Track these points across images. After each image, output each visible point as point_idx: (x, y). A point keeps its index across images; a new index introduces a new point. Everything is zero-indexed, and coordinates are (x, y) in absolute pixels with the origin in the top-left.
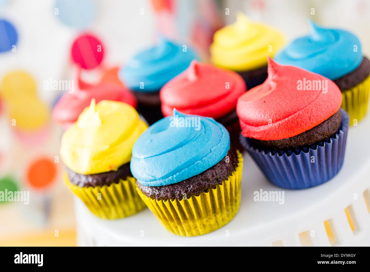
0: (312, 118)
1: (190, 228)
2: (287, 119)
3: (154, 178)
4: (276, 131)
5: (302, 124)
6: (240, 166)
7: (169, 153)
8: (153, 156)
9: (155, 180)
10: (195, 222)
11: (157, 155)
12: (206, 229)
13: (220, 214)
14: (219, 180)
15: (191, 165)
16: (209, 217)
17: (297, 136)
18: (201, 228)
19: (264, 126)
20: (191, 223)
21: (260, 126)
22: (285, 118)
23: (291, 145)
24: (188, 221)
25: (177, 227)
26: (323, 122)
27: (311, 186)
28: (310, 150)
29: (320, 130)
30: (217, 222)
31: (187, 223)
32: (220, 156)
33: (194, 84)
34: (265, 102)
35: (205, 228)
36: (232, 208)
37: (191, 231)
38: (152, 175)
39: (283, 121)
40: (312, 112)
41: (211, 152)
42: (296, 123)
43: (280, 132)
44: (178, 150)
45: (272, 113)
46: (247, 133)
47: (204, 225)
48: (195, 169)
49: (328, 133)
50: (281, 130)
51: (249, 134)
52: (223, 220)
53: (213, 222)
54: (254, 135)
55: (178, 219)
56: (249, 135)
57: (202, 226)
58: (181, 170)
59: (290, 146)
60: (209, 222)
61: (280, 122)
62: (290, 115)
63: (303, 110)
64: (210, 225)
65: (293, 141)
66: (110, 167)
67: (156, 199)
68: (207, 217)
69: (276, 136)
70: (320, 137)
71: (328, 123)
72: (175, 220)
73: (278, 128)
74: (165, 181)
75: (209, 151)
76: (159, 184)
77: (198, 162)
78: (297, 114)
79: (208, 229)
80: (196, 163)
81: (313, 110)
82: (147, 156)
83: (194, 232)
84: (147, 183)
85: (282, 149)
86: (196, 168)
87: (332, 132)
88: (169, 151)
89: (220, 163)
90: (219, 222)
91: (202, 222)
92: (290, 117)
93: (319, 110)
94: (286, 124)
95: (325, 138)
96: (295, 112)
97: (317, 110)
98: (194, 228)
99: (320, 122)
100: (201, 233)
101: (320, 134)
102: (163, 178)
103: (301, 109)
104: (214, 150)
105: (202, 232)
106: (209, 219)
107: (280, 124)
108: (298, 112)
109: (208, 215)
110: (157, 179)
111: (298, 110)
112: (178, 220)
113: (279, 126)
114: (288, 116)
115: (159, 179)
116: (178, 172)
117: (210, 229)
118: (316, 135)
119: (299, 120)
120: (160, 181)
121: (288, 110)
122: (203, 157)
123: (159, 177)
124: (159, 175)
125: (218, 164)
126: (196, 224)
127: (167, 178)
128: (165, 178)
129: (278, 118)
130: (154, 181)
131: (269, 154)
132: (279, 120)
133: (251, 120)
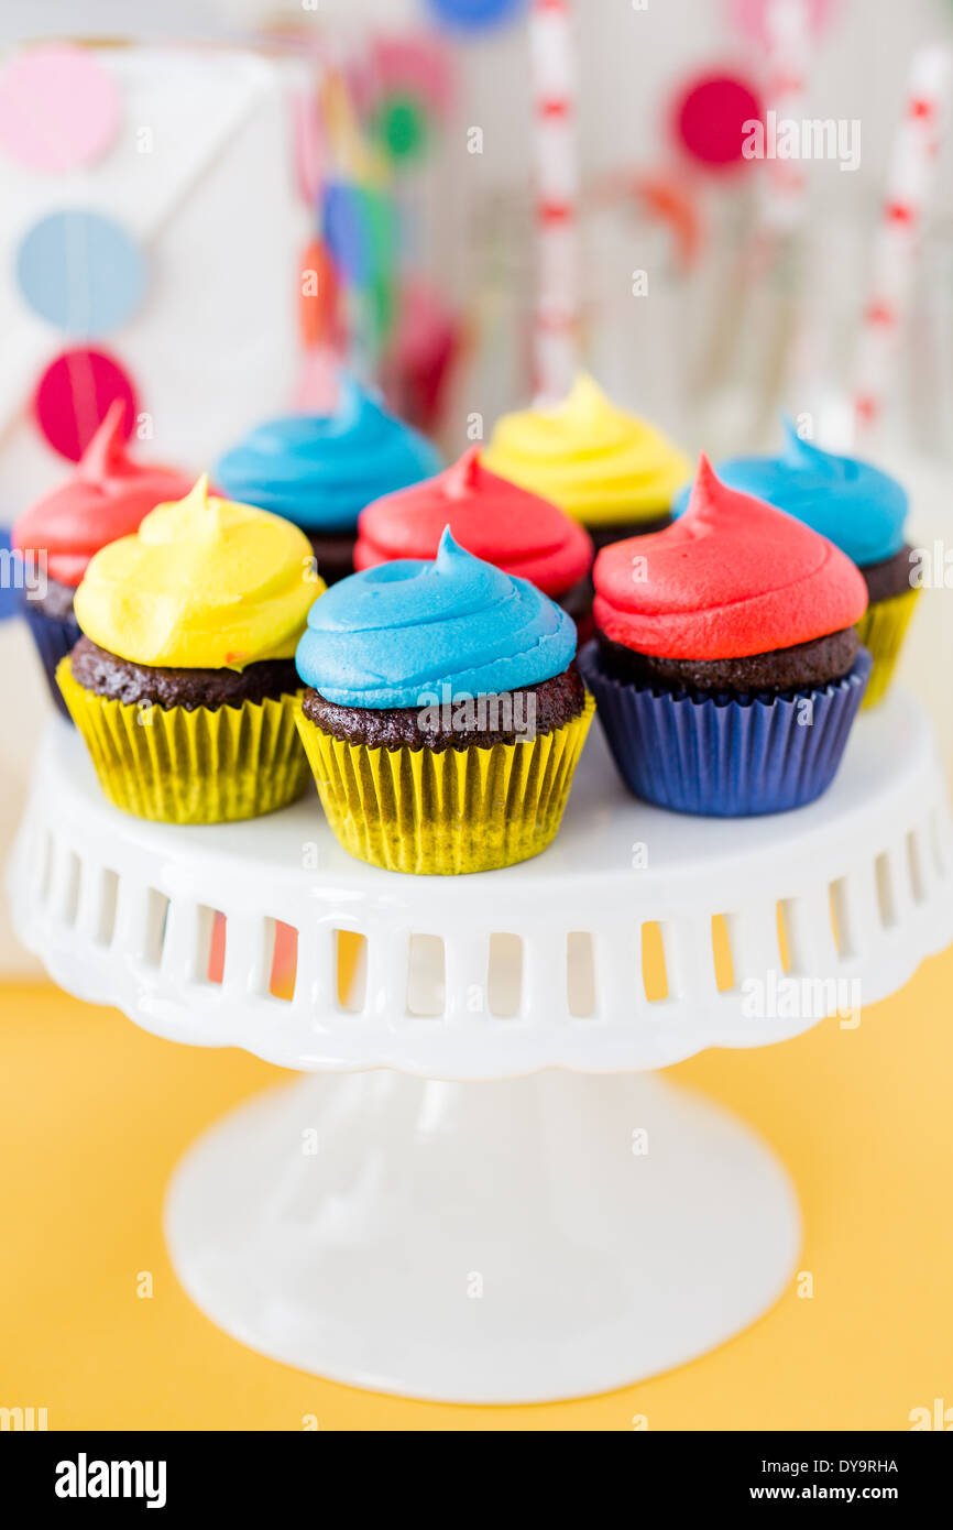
0: (799, 616)
1: (434, 847)
2: (738, 605)
3: (379, 681)
4: (705, 634)
5: (774, 626)
6: (586, 717)
7: (429, 626)
8: (381, 628)
9: (382, 686)
10: (453, 831)
11: (394, 627)
12: (475, 858)
13: (519, 822)
14: (544, 722)
15: (486, 664)
16: (493, 823)
17: (752, 658)
18: (463, 849)
19: (673, 615)
20: (440, 831)
21: (664, 614)
22: (733, 601)
23: (730, 680)
24: (434, 825)
25: (396, 840)
26: (821, 639)
27: (749, 813)
28: (778, 703)
29: (808, 655)
30: (506, 844)
31: (431, 829)
32: (556, 662)
33: (464, 505)
34: (685, 556)
35: (471, 855)
36: (547, 820)
37: (434, 856)
38: (378, 672)
39: (729, 609)
40: (801, 602)
41: (538, 645)
42: (760, 621)
43: (715, 636)
44: (453, 623)
45: (703, 584)
46: (621, 631)
47: (472, 846)
48: (494, 675)
49: (827, 669)
50: (718, 631)
51: (628, 634)
52: (522, 842)
53: (497, 839)
54: (641, 639)
55: (409, 813)
56: (627, 638)
57: (467, 845)
58: (460, 671)
59: (727, 683)
60: (489, 838)
61: (720, 611)
62: (749, 597)
63: (782, 591)
64: (488, 847)
65: (739, 673)
66: (230, 657)
67: (365, 744)
68: (486, 822)
69: (700, 647)
70: (807, 675)
71: (831, 645)
72: (402, 813)
73: (713, 625)
74: (408, 694)
75: (534, 641)
76: (390, 701)
77: (505, 659)
78: (767, 597)
79: (480, 857)
80: (499, 660)
81: (805, 599)
82: (365, 627)
83: (440, 859)
84: (353, 693)
85: (704, 691)
86: (498, 674)
87: (836, 671)
88: (428, 621)
89: (550, 681)
90: (511, 845)
91: (470, 835)
92: (747, 602)
93: (817, 601)
94: (735, 616)
95: (817, 681)
96: (762, 593)
97: (814, 600)
98: (446, 848)
99: (815, 635)
100: (459, 867)
101: (808, 665)
102: (405, 684)
103: (778, 589)
104: (546, 643)
105: (462, 863)
106: (491, 828)
107: (718, 615)
108: (769, 594)
109: (491, 815)
110: (388, 683)
111: (770, 590)
112: (407, 817)
113: (715, 621)
114: (742, 599)
115: (394, 686)
116: (451, 673)
117: (485, 858)
118: (800, 666)
119: (769, 614)
120: (396, 692)
121: (745, 584)
122: (520, 652)
123: (395, 680)
124: (396, 676)
125: (545, 682)
126: (452, 839)
127: (417, 685)
128: (412, 686)
129: (717, 599)
130: (377, 691)
131: (667, 697)
132: (719, 605)
133: (640, 598)
